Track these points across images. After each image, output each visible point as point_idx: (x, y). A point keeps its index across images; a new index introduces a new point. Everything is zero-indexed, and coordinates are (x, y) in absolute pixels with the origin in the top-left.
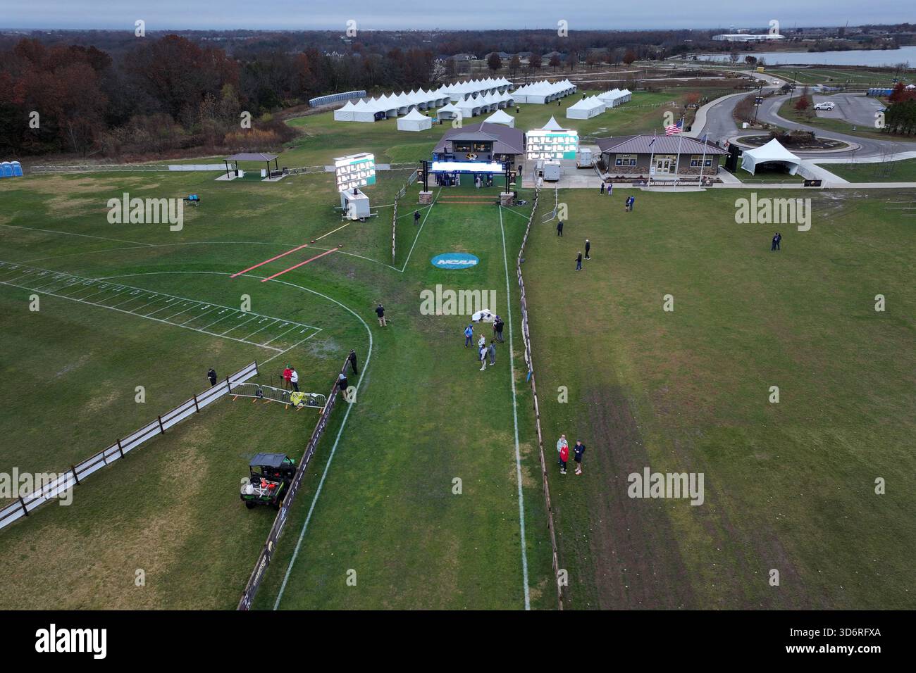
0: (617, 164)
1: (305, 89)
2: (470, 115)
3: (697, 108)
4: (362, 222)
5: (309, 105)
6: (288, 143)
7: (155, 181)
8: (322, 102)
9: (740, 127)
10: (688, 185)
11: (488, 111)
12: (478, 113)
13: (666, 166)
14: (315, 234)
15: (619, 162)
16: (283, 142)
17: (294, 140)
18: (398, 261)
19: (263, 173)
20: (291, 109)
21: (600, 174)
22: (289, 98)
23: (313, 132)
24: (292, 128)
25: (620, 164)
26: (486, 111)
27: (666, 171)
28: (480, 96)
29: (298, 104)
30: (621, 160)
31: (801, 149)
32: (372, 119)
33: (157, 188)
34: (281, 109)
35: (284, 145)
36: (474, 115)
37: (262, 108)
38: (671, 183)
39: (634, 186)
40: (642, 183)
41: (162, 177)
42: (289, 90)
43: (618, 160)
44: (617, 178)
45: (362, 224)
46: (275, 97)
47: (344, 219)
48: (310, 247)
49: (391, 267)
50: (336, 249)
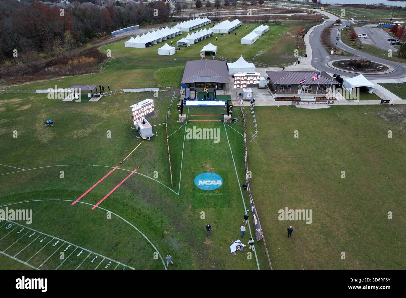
0: (281, 89)
1: (108, 27)
2: (193, 43)
3: (303, 37)
4: (148, 141)
5: (111, 35)
6: (102, 63)
7: (28, 102)
8: (117, 33)
9: (330, 53)
10: (320, 104)
12: (197, 41)
14: (122, 155)
16: (99, 63)
17: (105, 61)
18: (175, 186)
19: (89, 95)
20: (102, 38)
21: (272, 94)
22: (101, 32)
23: (114, 56)
24: (103, 53)
26: (201, 39)
27: (305, 92)
28: (197, 31)
29: (105, 35)
30: (283, 87)
31: (366, 72)
32: (144, 47)
33: (29, 109)
34: (97, 38)
35: (100, 65)
36: (195, 43)
37: (87, 39)
38: (312, 103)
39: (292, 103)
40: (297, 103)
41: (32, 98)
42: (100, 28)
44: (282, 98)
45: (149, 143)
46: (93, 33)
47: (138, 138)
48: (120, 168)
49: (171, 189)
50: (136, 170)
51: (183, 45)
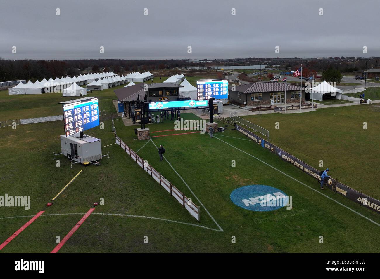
0: (252, 100)
2: (107, 87)
11: (116, 86)
12: (111, 86)
13: (279, 99)
15: (252, 99)
25: (253, 100)
26: (114, 85)
27: (278, 102)
28: (100, 80)
30: (253, 97)
36: (109, 87)
38: (296, 108)
39: (275, 111)
43: (252, 97)
44: (258, 108)
47: (73, 165)
48: (50, 213)
49: (198, 226)
50: (92, 210)
51: (94, 89)
